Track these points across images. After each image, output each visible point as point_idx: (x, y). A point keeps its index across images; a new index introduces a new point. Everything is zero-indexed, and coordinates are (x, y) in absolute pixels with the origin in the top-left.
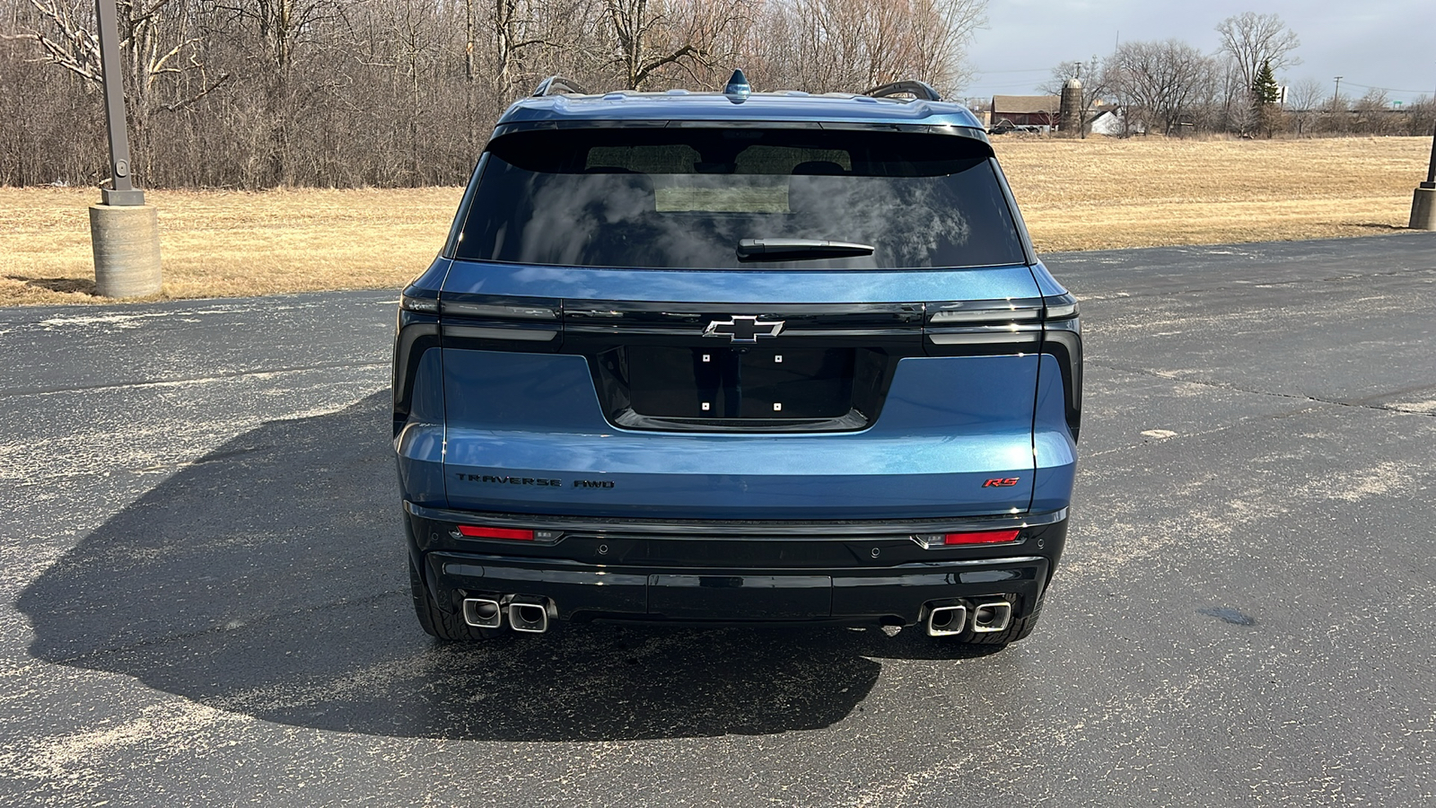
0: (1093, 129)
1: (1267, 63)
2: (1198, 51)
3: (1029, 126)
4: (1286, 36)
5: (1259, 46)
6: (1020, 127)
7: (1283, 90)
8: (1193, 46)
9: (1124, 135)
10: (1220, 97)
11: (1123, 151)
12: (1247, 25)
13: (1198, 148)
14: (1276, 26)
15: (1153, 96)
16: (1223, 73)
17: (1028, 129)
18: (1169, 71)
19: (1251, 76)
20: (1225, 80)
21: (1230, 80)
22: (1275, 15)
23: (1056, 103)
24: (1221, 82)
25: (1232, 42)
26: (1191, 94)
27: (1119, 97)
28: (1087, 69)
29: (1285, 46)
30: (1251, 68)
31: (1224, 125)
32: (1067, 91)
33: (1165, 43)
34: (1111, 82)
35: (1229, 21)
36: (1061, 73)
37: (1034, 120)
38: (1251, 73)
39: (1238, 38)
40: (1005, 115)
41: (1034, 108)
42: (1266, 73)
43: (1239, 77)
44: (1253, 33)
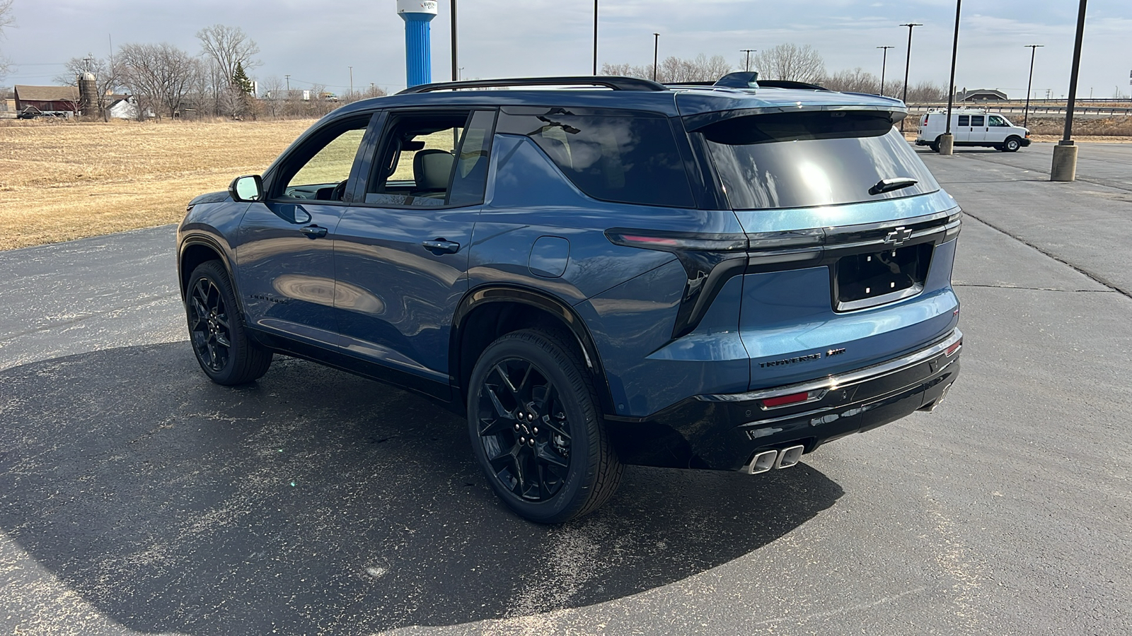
0: (112, 114)
1: (239, 63)
2: (185, 53)
3: (54, 112)
4: (249, 43)
5: (231, 51)
6: (45, 112)
7: (254, 84)
8: (181, 49)
9: (141, 119)
10: (210, 90)
11: (153, 132)
12: (219, 34)
13: (211, 128)
14: (240, 36)
15: (157, 88)
16: (209, 71)
17: (55, 114)
18: (166, 68)
19: (229, 74)
20: (211, 76)
21: (215, 77)
22: (238, 28)
23: (75, 92)
24: (208, 78)
25: (211, 47)
26: (186, 85)
27: (130, 88)
28: (96, 65)
29: (249, 51)
30: (228, 68)
31: (218, 110)
32: (83, 83)
33: (159, 46)
34: (119, 75)
35: (205, 31)
36: (74, 67)
37: (59, 107)
38: (228, 71)
39: (215, 44)
40: (30, 102)
41: (56, 97)
42: (240, 70)
43: (221, 74)
44: (225, 41)
